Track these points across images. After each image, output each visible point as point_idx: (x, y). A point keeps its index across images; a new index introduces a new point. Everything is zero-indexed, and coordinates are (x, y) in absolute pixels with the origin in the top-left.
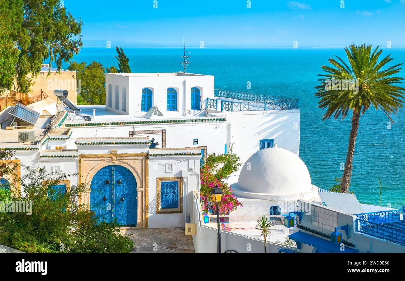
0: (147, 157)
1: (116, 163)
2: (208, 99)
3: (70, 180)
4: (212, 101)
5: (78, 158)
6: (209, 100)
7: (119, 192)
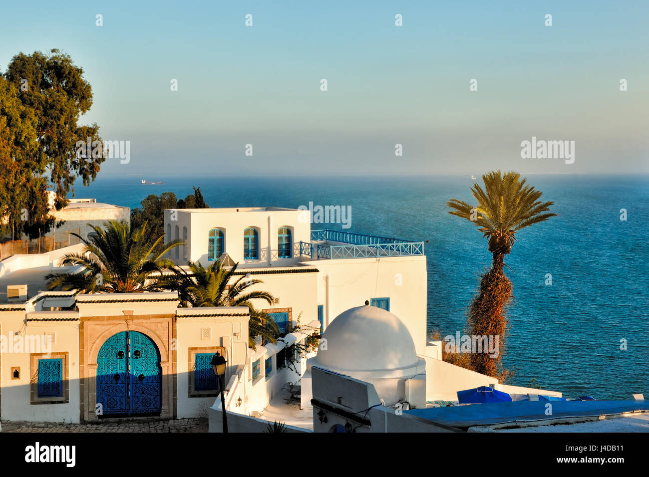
0: (175, 317)
1: (133, 327)
2: (301, 243)
3: (68, 352)
4: (307, 245)
5: (79, 322)
6: (303, 244)
7: (137, 367)
